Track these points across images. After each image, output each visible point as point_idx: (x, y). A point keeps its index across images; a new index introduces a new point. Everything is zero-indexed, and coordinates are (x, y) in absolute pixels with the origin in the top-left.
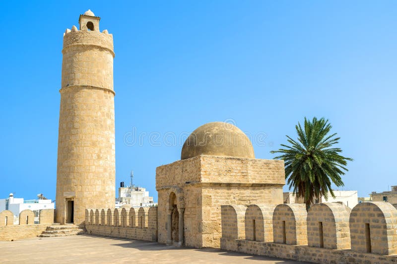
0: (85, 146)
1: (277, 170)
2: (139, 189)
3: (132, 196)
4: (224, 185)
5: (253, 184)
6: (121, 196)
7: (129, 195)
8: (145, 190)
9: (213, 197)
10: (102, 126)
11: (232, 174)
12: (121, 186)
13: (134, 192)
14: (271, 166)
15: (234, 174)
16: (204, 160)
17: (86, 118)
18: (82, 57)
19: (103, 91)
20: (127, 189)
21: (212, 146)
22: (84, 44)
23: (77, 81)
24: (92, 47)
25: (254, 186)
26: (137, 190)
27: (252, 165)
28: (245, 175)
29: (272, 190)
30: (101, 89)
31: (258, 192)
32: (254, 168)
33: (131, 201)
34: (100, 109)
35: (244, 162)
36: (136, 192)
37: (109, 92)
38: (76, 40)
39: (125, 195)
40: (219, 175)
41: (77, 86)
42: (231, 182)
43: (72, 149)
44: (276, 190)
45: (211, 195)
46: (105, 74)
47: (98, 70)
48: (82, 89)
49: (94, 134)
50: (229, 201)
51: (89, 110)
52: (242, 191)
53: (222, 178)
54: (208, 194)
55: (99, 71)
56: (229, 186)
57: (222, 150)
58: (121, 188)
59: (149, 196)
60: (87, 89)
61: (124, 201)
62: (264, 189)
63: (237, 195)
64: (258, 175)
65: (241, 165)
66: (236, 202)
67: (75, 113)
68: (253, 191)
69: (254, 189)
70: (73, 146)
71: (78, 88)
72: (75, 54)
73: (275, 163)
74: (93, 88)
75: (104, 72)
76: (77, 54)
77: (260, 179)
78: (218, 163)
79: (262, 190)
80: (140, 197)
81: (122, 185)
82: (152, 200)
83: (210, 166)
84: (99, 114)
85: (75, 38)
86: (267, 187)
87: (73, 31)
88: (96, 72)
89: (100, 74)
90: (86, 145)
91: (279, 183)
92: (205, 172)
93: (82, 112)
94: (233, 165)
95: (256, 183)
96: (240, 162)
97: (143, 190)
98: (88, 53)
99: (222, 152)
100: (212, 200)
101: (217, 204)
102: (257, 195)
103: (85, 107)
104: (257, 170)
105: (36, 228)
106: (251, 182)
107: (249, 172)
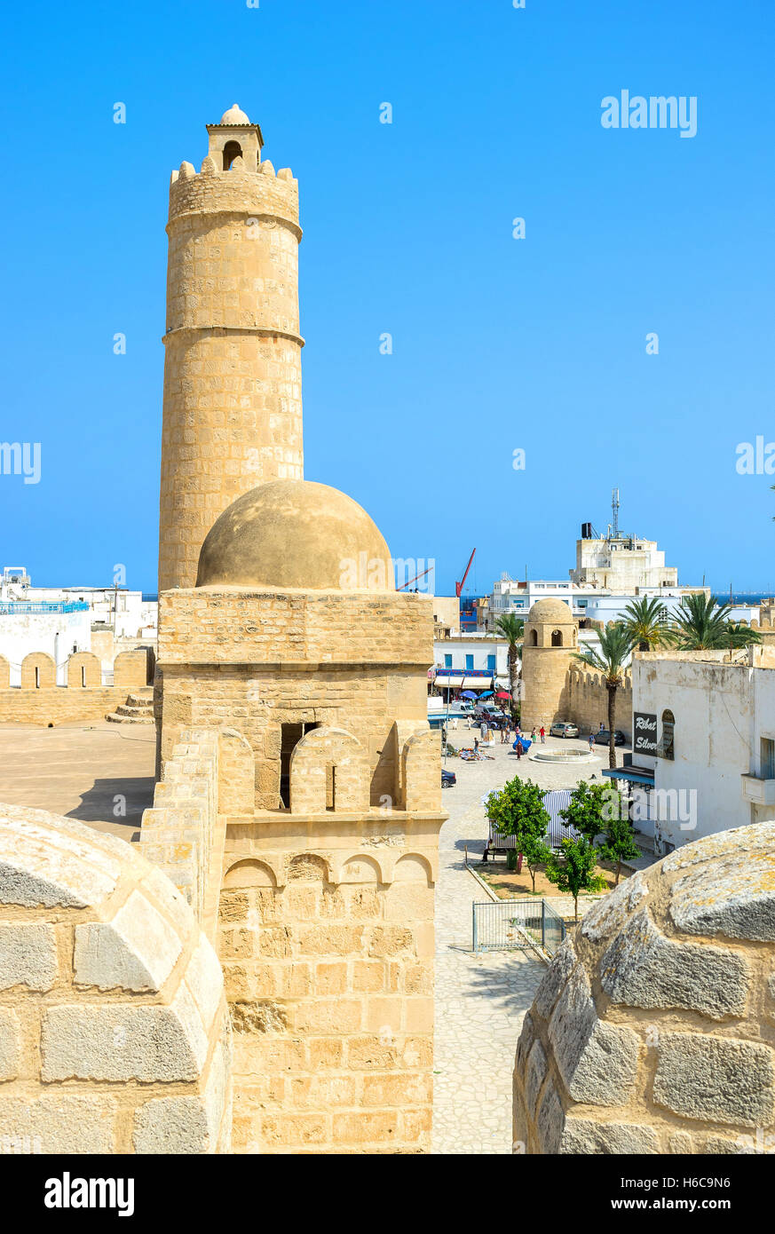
0: (208, 493)
1: (410, 625)
2: (636, 543)
3: (613, 565)
4: (230, 669)
5: (320, 665)
6: (583, 566)
7: (605, 563)
8: (654, 546)
9: (195, 700)
10: (252, 434)
11: (258, 638)
12: (584, 536)
13: (619, 555)
14: (392, 612)
15: (266, 638)
16: (170, 604)
17: (211, 416)
18: (203, 247)
19: (255, 338)
20: (601, 544)
21: (233, 555)
22: (206, 210)
23: (189, 318)
24: (226, 217)
25: (327, 671)
26: (629, 546)
27: (322, 614)
28: (296, 642)
29: (390, 680)
30: (249, 332)
31: (342, 685)
32: (332, 620)
33: (611, 578)
34: (248, 388)
35: (296, 605)
36: (626, 553)
37: (275, 337)
38: (190, 203)
39: (594, 561)
40: (220, 641)
41: (191, 331)
42: (253, 661)
43: (180, 499)
44: (403, 679)
45: (190, 694)
46: (261, 289)
47: (242, 279)
48: (201, 338)
49: (230, 458)
50: (246, 709)
51: (219, 392)
52: (289, 683)
53: (228, 651)
54: (182, 693)
55: (243, 284)
56: (245, 670)
57: (253, 568)
58: (584, 540)
59: (666, 566)
60: (212, 336)
61: (589, 578)
62: (362, 677)
63: (275, 693)
64: (343, 641)
65: (288, 614)
66: (269, 711)
67: (185, 403)
68: (327, 684)
69: (329, 679)
70: (183, 492)
71: (192, 334)
72: (186, 240)
73: (404, 605)
74: (227, 331)
75: (259, 284)
76: (191, 240)
77: (351, 648)
78: (218, 610)
79: (359, 682)
80: (636, 569)
81: (586, 531)
82: (674, 578)
83: (188, 618)
84: (245, 402)
85: (185, 198)
86: (371, 673)
87: (183, 176)
88: (235, 287)
89: (247, 291)
90: (211, 489)
91: (411, 661)
92: (173, 634)
93: (203, 399)
94: (263, 615)
95: (338, 661)
96: (284, 605)
97: (650, 547)
98: (215, 235)
99: (253, 575)
100: (193, 707)
101: (206, 718)
102: (338, 695)
103: (208, 386)
104: (343, 624)
105: (104, 696)
106: (315, 661)
107: (309, 631)
